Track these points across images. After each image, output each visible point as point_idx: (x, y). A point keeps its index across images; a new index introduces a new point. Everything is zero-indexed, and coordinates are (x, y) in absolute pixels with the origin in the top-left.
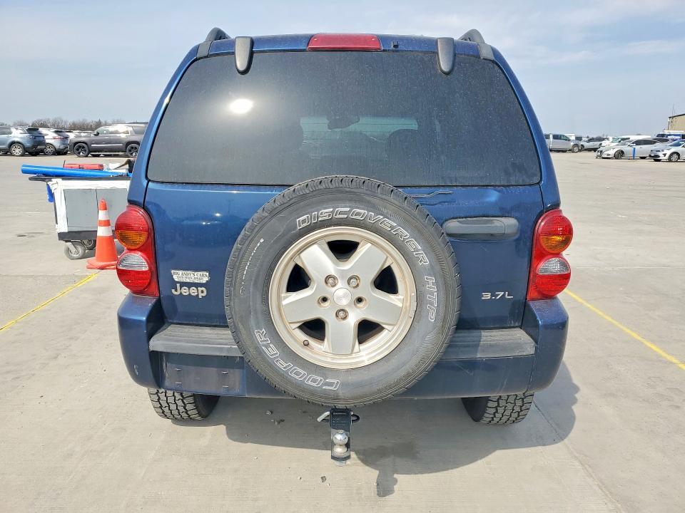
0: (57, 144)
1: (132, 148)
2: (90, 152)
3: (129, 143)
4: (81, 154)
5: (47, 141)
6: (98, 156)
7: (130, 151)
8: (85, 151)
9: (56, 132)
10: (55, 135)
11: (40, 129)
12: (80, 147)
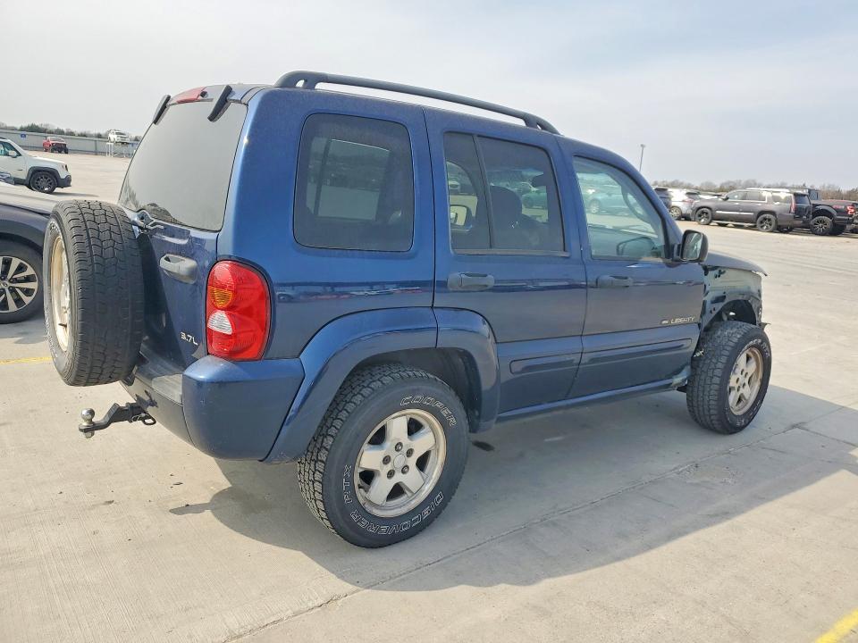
0: (685, 208)
1: (765, 219)
2: (713, 219)
3: (762, 212)
4: (703, 220)
5: (673, 204)
6: (725, 225)
7: (761, 222)
8: (708, 218)
9: (688, 194)
10: (686, 198)
11: (669, 190)
12: (703, 212)
